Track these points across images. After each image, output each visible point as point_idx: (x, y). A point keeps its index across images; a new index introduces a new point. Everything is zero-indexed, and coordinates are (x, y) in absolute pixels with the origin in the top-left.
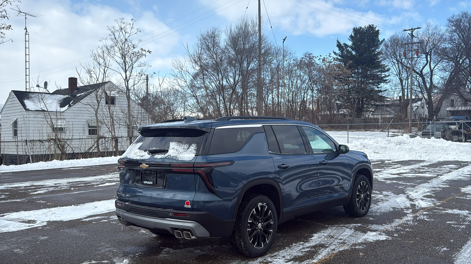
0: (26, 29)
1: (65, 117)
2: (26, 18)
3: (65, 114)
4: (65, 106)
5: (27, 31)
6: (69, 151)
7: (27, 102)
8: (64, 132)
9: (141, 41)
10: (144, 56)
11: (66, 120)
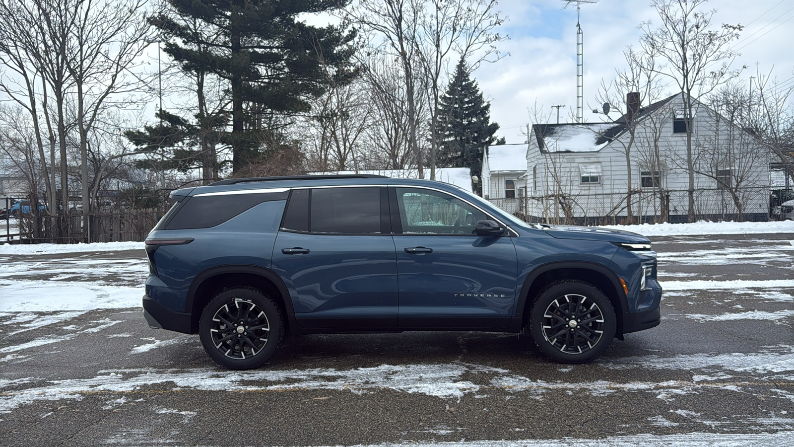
0: (578, 25)
1: (600, 160)
2: (578, 8)
3: (602, 155)
4: (604, 142)
5: (580, 28)
6: (577, 213)
7: (547, 140)
8: (599, 183)
9: (716, 11)
10: (735, 38)
11: (603, 164)
